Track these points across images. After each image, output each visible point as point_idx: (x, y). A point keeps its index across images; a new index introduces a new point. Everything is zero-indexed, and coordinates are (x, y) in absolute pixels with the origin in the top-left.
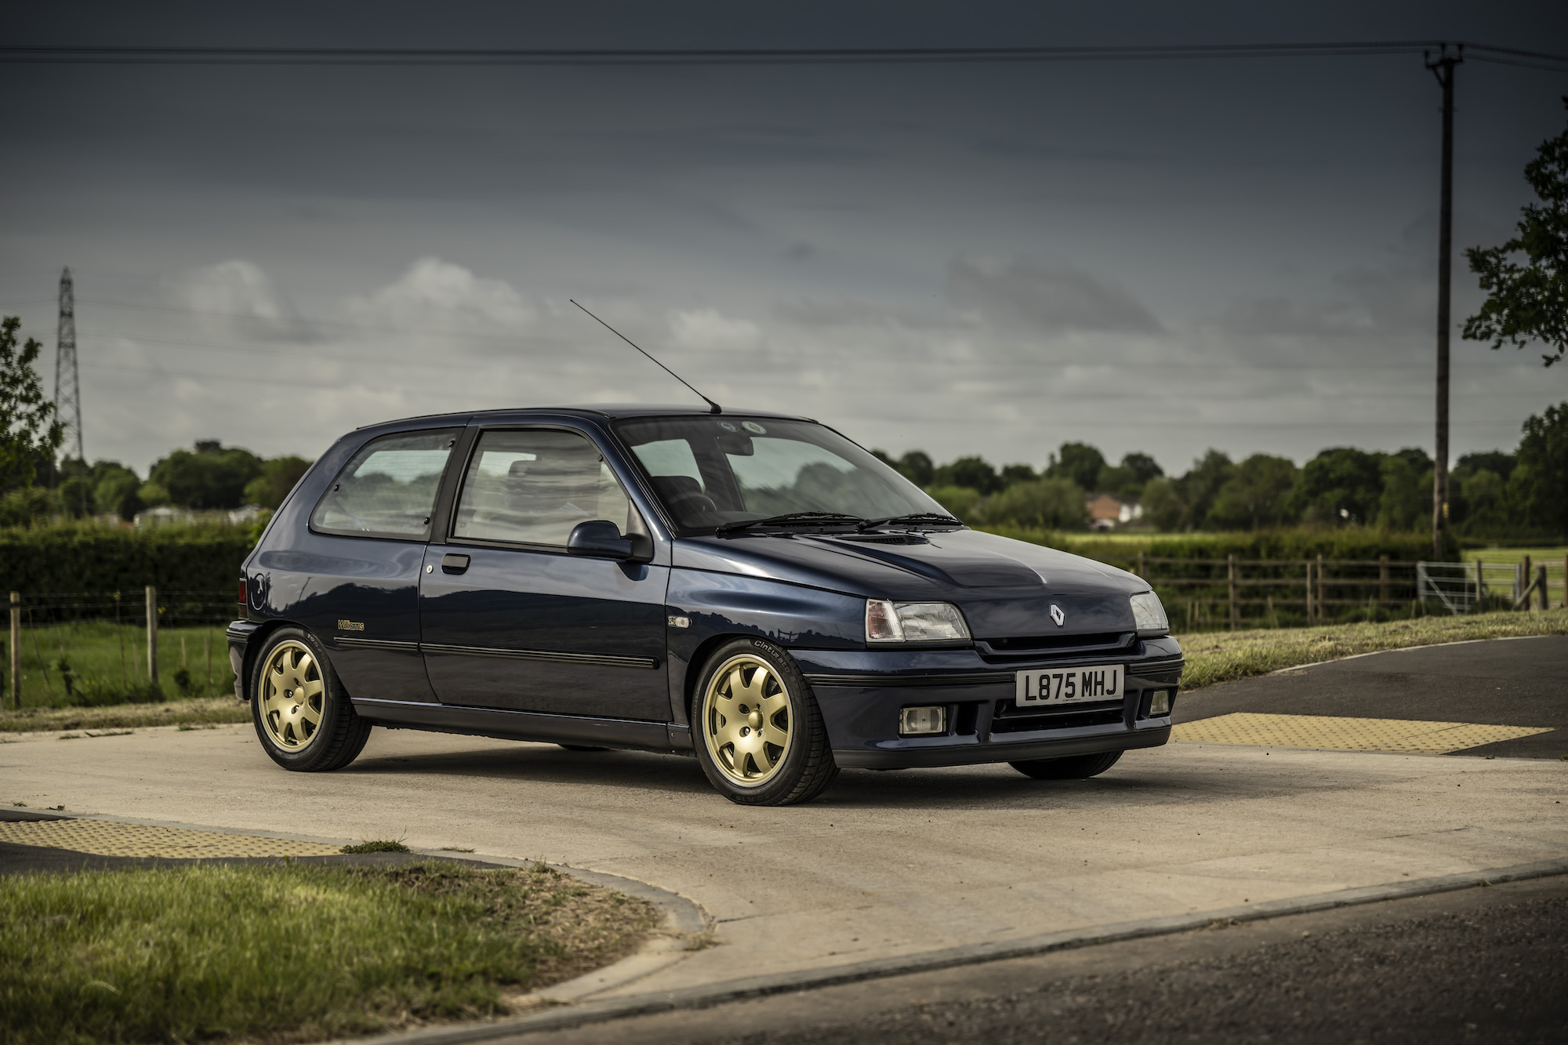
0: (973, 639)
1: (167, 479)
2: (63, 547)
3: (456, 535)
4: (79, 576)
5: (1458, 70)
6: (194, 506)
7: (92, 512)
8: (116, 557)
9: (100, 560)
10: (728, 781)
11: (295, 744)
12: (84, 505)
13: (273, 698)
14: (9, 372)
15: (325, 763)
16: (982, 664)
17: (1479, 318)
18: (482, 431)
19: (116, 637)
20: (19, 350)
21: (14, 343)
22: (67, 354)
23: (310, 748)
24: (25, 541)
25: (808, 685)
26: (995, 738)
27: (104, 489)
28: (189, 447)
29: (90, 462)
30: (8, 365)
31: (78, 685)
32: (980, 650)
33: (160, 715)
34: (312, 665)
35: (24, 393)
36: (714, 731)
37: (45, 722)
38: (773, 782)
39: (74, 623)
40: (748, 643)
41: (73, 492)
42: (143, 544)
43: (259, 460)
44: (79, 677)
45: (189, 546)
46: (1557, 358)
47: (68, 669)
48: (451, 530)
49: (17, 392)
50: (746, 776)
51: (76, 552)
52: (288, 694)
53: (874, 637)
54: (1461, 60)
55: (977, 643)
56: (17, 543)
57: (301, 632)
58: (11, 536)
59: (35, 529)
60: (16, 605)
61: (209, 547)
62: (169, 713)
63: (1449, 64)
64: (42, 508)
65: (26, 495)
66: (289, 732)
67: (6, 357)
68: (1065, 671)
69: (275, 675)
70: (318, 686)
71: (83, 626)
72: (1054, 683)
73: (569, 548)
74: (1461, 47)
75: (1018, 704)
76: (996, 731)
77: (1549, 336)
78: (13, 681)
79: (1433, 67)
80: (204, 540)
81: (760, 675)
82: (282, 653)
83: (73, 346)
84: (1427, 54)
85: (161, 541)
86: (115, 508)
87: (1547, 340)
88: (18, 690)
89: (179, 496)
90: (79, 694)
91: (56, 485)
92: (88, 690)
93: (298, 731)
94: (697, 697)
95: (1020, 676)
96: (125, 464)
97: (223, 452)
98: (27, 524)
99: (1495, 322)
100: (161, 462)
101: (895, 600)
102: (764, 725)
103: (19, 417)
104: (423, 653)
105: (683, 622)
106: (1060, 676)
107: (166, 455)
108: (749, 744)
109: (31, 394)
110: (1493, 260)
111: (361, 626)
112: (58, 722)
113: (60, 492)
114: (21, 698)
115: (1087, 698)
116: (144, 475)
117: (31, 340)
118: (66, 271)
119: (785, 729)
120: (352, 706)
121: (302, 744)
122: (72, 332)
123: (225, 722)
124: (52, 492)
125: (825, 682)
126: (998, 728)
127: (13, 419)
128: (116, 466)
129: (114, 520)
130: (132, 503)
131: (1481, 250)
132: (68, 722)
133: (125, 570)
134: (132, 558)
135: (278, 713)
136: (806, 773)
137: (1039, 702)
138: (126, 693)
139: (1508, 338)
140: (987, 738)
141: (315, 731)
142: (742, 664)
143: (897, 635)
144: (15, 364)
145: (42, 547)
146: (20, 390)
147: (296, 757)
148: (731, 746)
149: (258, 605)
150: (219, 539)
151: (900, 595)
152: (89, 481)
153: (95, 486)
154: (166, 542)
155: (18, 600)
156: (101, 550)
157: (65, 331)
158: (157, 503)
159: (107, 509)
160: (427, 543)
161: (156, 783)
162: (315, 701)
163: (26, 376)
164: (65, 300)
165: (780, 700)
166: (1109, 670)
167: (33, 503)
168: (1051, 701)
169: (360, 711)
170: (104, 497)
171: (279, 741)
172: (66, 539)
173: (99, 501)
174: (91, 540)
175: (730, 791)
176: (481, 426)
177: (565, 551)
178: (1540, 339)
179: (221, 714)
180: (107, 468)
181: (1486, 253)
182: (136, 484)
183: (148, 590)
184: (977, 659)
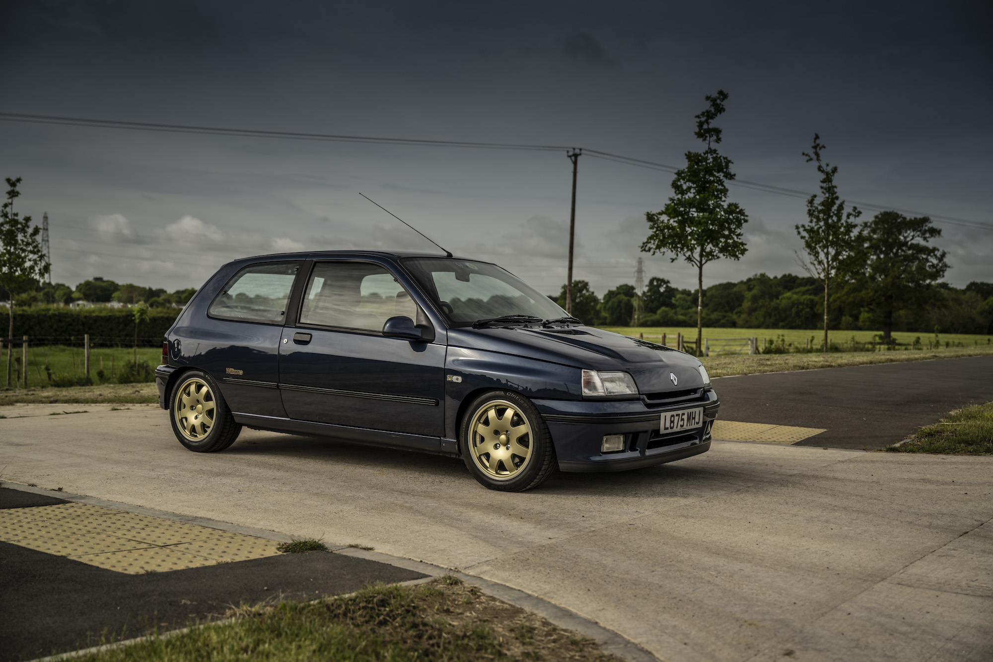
0: (639, 394)
1: (83, 291)
2: (45, 315)
3: (301, 322)
4: (51, 327)
5: (579, 158)
6: (93, 301)
7: (53, 302)
8: (67, 320)
9: (60, 321)
10: (485, 475)
11: (196, 436)
12: (51, 299)
13: (183, 410)
14: (25, 240)
15: (214, 448)
16: (646, 409)
17: (647, 242)
18: (316, 263)
19: (67, 352)
20: (30, 231)
21: (28, 227)
22: (45, 244)
23: (206, 440)
24: (29, 313)
25: (544, 421)
26: (648, 453)
27: (58, 293)
28: (91, 279)
29: (53, 283)
30: (25, 237)
31: (53, 376)
32: (643, 400)
33: (97, 398)
34: (208, 392)
35: (32, 249)
36: (475, 445)
37: (40, 399)
38: (518, 479)
39: (49, 346)
40: (502, 393)
41: (47, 295)
42: (78, 315)
43: (117, 285)
44: (54, 373)
45: (97, 317)
46: (676, 259)
47: (49, 370)
48: (297, 319)
49: (29, 249)
50: (497, 473)
51: (50, 317)
52: (192, 408)
53: (586, 392)
54: (580, 154)
55: (642, 397)
56: (25, 313)
57: (202, 374)
58: (23, 310)
59: (33, 308)
60: (26, 341)
61: (106, 317)
62: (102, 397)
63: (576, 156)
64: (35, 299)
65: (29, 295)
66: (193, 429)
67: (24, 233)
68: (680, 412)
69: (185, 396)
70: (212, 404)
71: (53, 347)
72: (676, 418)
73: (384, 332)
74: (581, 150)
75: (661, 433)
76: (648, 448)
77: (673, 249)
78: (24, 375)
79: (570, 157)
80: (103, 314)
81: (509, 413)
82: (189, 385)
83: (48, 241)
84: (568, 152)
85: (85, 314)
86: (63, 300)
87: (672, 251)
88: (26, 378)
89: (87, 297)
90: (54, 380)
91: (40, 292)
92: (58, 379)
93: (199, 429)
94: (465, 424)
95: (663, 415)
96: (67, 285)
97: (104, 282)
98: (30, 306)
99: (652, 245)
100: (80, 284)
101: (599, 370)
102: (510, 443)
103: (30, 260)
104: (280, 389)
105: (457, 379)
106: (678, 415)
107: (82, 282)
108: (501, 454)
109: (35, 250)
110: (656, 218)
111: (241, 372)
112: (46, 399)
113: (41, 294)
114: (27, 382)
115: (689, 427)
116: (74, 289)
117: (37, 226)
118: (46, 213)
119: (527, 447)
120: (232, 416)
121: (201, 437)
122: (48, 236)
123: (131, 403)
124: (38, 294)
125: (556, 420)
126: (651, 446)
127: (27, 260)
128: (63, 285)
129: (62, 305)
130: (69, 298)
131: (652, 213)
132: (52, 399)
133: (71, 325)
134: (74, 320)
135: (186, 419)
136: (540, 474)
137: (670, 431)
138: (76, 380)
139: (658, 250)
140: (644, 452)
141: (209, 430)
142: (496, 406)
143: (601, 392)
144: (28, 237)
145: (36, 315)
146: (30, 248)
147: (197, 444)
148: (488, 456)
149: (175, 357)
150: (110, 314)
151: (599, 368)
152: (53, 291)
153: (55, 293)
154: (88, 314)
155: (27, 339)
156: (61, 317)
157: (45, 235)
158: (79, 299)
159: (60, 301)
160: (284, 326)
161: (117, 462)
162: (210, 413)
163: (33, 242)
164: (45, 224)
165: (523, 429)
166: (697, 410)
167: (32, 298)
168: (675, 430)
169: (237, 420)
170: (58, 296)
171: (187, 434)
172: (46, 312)
173: (57, 298)
174: (56, 313)
175: (487, 482)
176: (315, 259)
177: (381, 334)
178: (670, 251)
179: (128, 398)
180: (59, 286)
181: (653, 215)
182: (71, 292)
183: (86, 336)
184: (642, 406)
